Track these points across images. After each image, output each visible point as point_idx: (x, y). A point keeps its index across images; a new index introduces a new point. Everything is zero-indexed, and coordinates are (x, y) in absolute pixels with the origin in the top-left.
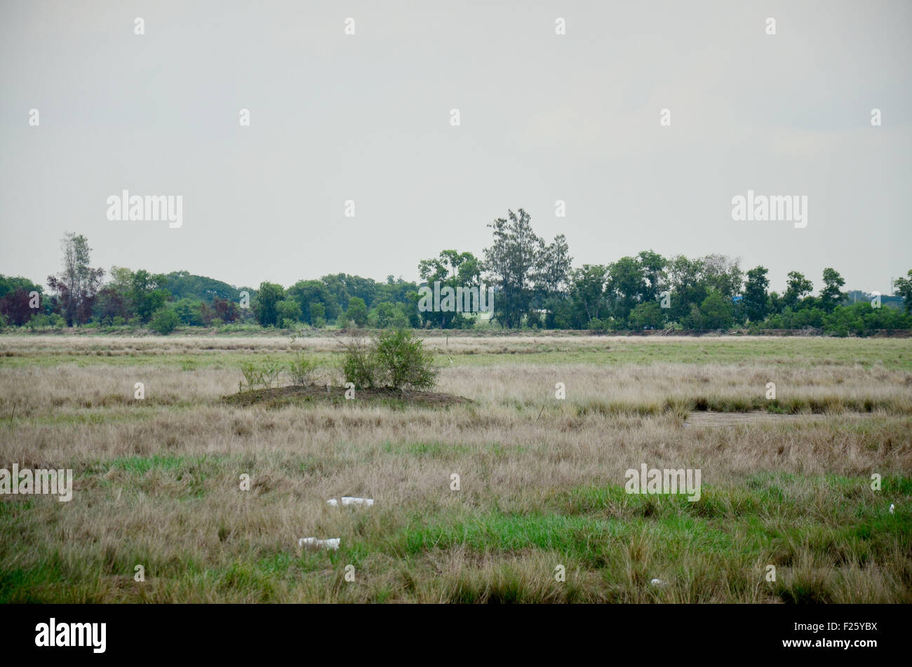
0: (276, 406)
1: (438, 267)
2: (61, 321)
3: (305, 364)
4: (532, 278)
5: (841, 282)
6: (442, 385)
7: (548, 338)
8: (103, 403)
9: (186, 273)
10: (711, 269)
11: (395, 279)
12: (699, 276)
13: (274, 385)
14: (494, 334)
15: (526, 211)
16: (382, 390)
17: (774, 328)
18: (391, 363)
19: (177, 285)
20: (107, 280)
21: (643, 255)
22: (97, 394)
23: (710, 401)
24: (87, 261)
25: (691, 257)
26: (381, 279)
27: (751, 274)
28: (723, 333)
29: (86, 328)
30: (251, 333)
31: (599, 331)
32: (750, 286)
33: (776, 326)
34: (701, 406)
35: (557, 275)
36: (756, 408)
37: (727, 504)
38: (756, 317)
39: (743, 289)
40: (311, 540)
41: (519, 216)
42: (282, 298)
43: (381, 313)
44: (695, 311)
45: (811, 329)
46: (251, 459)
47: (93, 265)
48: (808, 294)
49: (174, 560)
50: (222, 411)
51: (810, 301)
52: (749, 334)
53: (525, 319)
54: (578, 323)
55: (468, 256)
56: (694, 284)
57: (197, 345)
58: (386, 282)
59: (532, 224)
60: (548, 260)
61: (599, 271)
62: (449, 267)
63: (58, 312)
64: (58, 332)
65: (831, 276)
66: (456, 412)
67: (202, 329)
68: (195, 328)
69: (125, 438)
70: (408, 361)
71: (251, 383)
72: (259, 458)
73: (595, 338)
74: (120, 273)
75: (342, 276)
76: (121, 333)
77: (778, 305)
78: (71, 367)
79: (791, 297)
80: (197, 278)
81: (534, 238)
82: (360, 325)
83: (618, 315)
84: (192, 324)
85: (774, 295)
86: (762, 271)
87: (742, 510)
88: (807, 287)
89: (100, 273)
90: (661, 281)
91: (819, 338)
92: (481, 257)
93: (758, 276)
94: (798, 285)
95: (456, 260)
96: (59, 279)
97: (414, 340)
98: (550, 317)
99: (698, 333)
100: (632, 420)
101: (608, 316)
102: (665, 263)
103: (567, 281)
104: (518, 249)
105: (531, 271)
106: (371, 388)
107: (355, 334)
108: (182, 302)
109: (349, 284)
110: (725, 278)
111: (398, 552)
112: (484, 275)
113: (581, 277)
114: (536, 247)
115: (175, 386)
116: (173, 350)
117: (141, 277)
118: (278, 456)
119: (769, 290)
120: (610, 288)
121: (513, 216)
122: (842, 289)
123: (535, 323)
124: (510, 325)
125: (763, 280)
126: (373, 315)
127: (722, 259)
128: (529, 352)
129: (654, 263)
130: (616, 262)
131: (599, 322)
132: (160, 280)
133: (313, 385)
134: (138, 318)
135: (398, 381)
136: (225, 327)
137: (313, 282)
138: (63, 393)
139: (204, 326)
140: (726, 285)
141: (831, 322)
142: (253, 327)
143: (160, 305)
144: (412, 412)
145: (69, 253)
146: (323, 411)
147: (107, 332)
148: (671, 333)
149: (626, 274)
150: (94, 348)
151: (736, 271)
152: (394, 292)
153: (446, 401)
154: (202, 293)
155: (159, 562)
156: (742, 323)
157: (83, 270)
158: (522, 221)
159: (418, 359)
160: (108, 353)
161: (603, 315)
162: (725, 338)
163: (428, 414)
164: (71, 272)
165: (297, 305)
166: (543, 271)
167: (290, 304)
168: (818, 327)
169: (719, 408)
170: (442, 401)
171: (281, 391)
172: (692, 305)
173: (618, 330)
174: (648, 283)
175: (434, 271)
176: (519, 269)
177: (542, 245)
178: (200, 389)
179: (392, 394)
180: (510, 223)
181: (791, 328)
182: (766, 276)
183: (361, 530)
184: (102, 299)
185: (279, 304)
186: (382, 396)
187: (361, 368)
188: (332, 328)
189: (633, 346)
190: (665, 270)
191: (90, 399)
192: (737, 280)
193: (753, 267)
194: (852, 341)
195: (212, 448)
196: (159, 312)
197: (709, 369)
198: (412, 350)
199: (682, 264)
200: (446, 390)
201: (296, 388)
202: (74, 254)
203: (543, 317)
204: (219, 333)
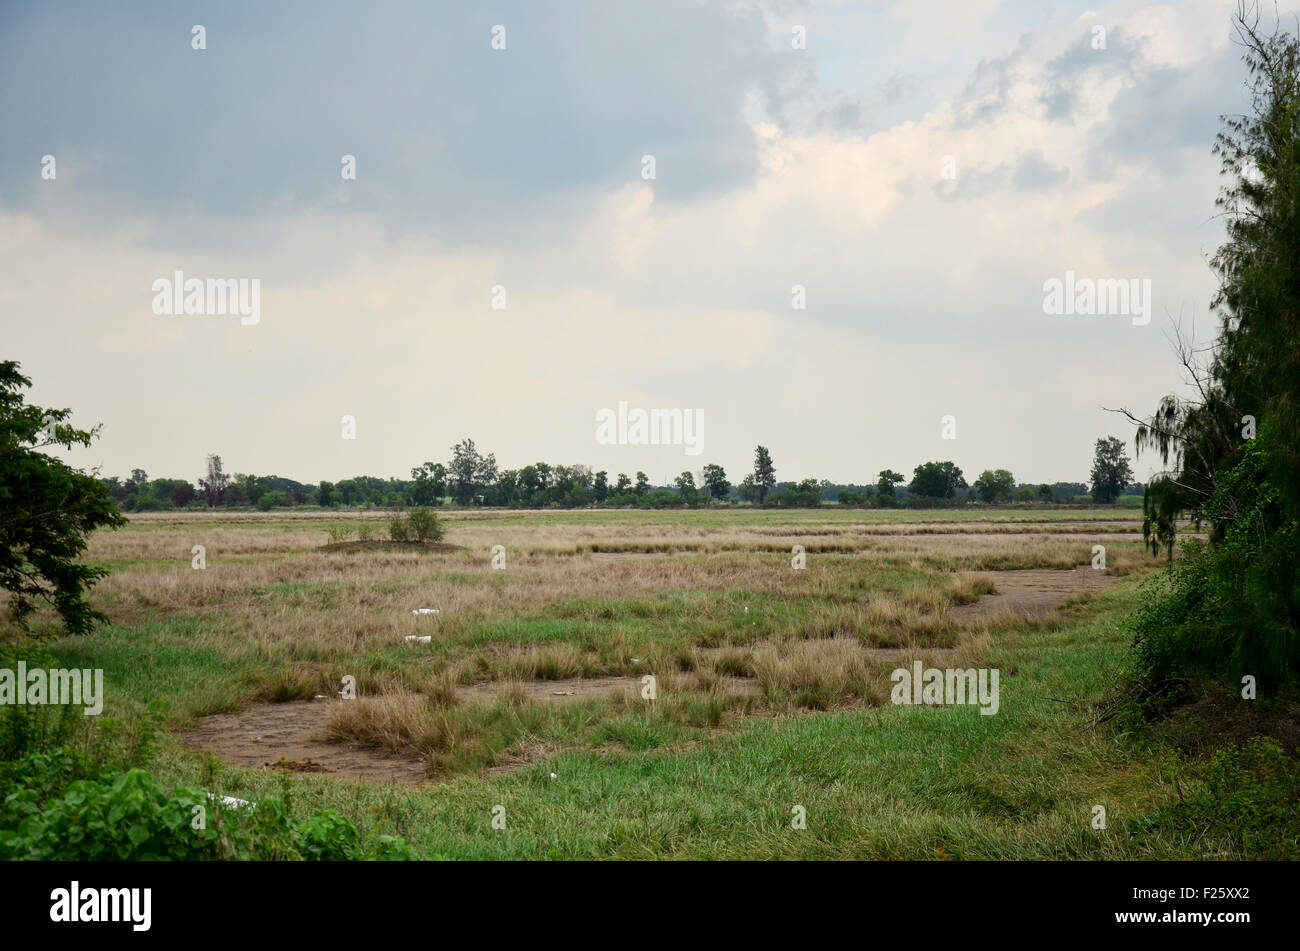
0: (351, 552)
1: (423, 472)
2: (206, 504)
3: (367, 528)
4: (475, 478)
5: (646, 479)
6: (448, 539)
7: (486, 511)
8: (246, 552)
9: (275, 477)
10: (576, 472)
11: (395, 479)
12: (569, 476)
13: (348, 540)
14: (454, 510)
15: (472, 440)
16: (412, 542)
17: (610, 505)
18: (418, 527)
19: (271, 483)
20: (233, 480)
21: (538, 464)
22: (242, 546)
23: (600, 547)
24: (220, 470)
25: (565, 466)
26: (387, 479)
27: (598, 475)
28: (583, 508)
29: (219, 508)
30: (315, 510)
31: (514, 507)
32: (597, 481)
33: (612, 504)
34: (595, 549)
35: (490, 476)
36: (626, 550)
37: (654, 610)
38: (601, 498)
39: (594, 483)
40: (414, 637)
41: (468, 443)
42: (332, 490)
43: (390, 498)
44: (567, 496)
45: (631, 505)
46: (353, 585)
47: (224, 472)
48: (629, 486)
49: (333, 651)
50: (321, 556)
51: (630, 489)
52: (597, 508)
53: (472, 501)
54: (502, 502)
55: (439, 465)
56: (567, 480)
57: (286, 518)
58: (389, 481)
59: (475, 447)
60: (485, 467)
61: (514, 474)
62: (428, 472)
63: (204, 499)
64: (204, 510)
65: (641, 476)
66: (458, 555)
67: (287, 508)
68: (282, 508)
69: (270, 573)
70: (428, 525)
71: (335, 538)
72: (358, 585)
73: (512, 511)
74: (240, 477)
75: (365, 477)
76: (240, 510)
77: (612, 492)
78: (220, 530)
79: (620, 488)
80: (281, 479)
81: (477, 455)
82: (378, 505)
83: (524, 498)
84: (281, 505)
85: (611, 486)
86: (604, 473)
87: (663, 613)
88: (628, 482)
89: (228, 476)
90: (548, 479)
91: (635, 510)
92: (447, 466)
93: (602, 476)
94: (624, 481)
95: (433, 468)
96: (205, 480)
97: (430, 513)
98: (486, 500)
99: (569, 508)
100: (563, 558)
101: (518, 498)
102: (550, 469)
103: (495, 479)
104: (468, 461)
105: (475, 474)
106: (406, 542)
107: (375, 510)
108: (273, 493)
109: (369, 482)
110: (584, 477)
111: (470, 644)
112: (448, 476)
113: (504, 477)
114: (478, 460)
115: (285, 541)
116: (274, 520)
117: (252, 478)
118: (368, 584)
119: (608, 484)
120: (520, 483)
121: (464, 443)
122: (647, 483)
123: (478, 504)
124: (464, 505)
125: (604, 478)
126: (385, 499)
127: (582, 466)
128: (479, 519)
129: (544, 468)
130: (523, 468)
131: (515, 502)
132: (262, 480)
133: (372, 540)
134: (250, 502)
135: (422, 537)
136: (299, 507)
137: (349, 481)
138: (222, 546)
139: (288, 506)
140: (584, 481)
141: (642, 501)
142: (315, 506)
143: (262, 495)
144: (433, 556)
145: (210, 465)
146: (382, 555)
147: (232, 510)
148: (556, 508)
149: (529, 475)
150: (227, 519)
151: (590, 474)
152: (395, 486)
153: (452, 548)
154: (284, 488)
155: (323, 652)
156: (593, 502)
157: (219, 476)
158: (470, 446)
159: (434, 524)
160: (238, 522)
161: (516, 498)
162: (584, 510)
163: (446, 557)
164: (211, 477)
165: (341, 494)
166: (482, 474)
167: (336, 493)
168: (635, 504)
169: (606, 550)
170: (448, 548)
171: (354, 544)
172: (566, 492)
173: (524, 507)
174: (541, 480)
175: (420, 474)
176: (468, 472)
177: (481, 459)
178: (302, 543)
179: (419, 545)
180: (464, 447)
181: (620, 505)
182: (606, 476)
183: (441, 630)
184: (228, 490)
185: (331, 493)
186: (413, 546)
187: (400, 530)
188: (361, 506)
189: (535, 515)
190: (550, 472)
191: (239, 549)
192: (591, 479)
193: (599, 471)
194: (653, 512)
195: (326, 579)
196: (263, 498)
197: (590, 528)
198: (430, 518)
199: (560, 470)
200: (451, 542)
201: (362, 542)
202: (214, 467)
203: (482, 500)
204: (296, 510)
